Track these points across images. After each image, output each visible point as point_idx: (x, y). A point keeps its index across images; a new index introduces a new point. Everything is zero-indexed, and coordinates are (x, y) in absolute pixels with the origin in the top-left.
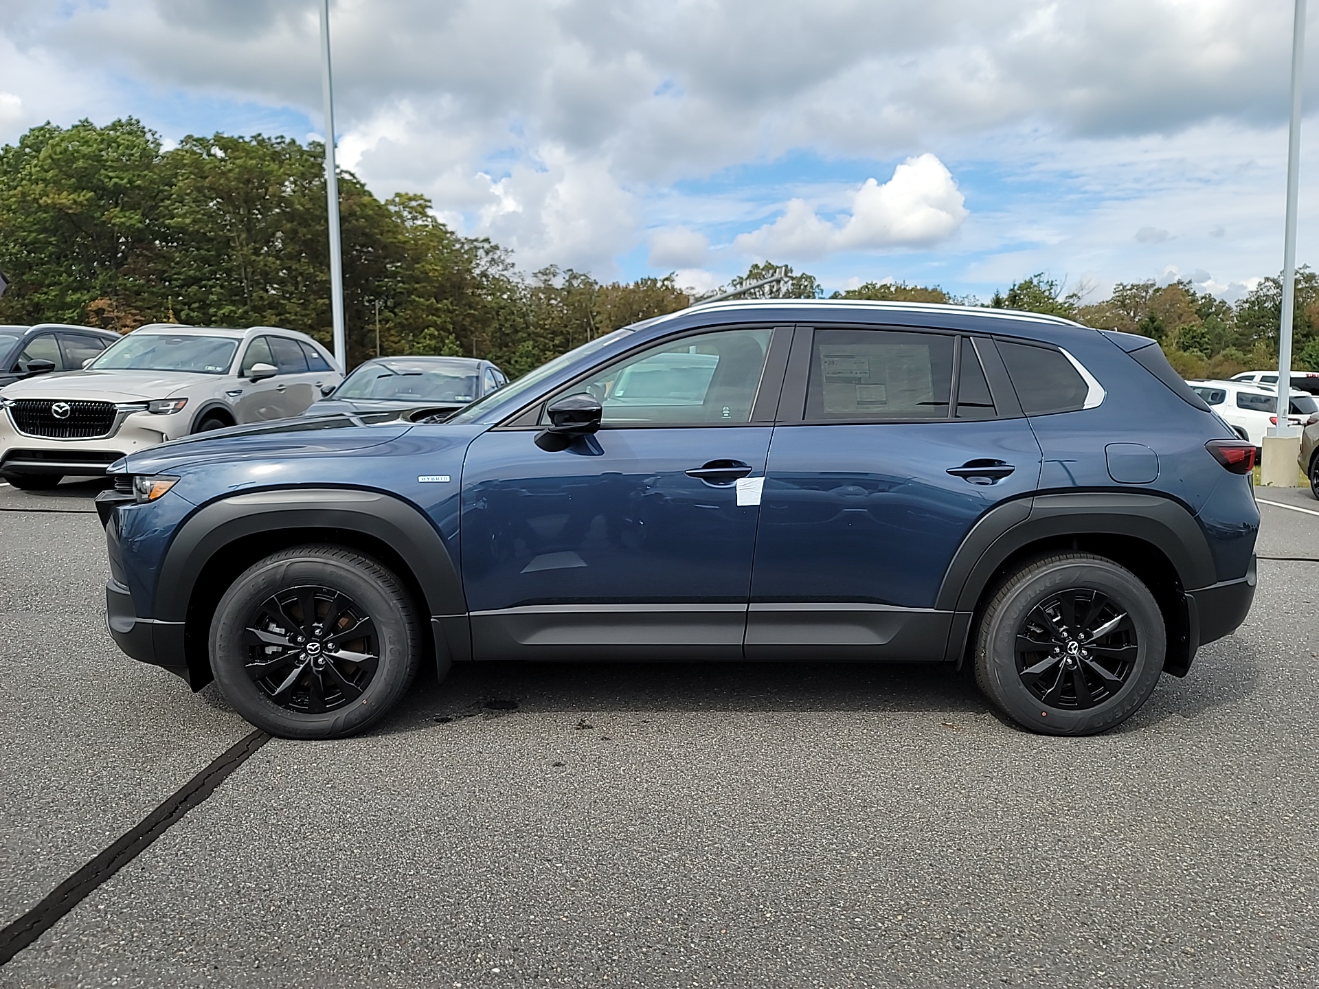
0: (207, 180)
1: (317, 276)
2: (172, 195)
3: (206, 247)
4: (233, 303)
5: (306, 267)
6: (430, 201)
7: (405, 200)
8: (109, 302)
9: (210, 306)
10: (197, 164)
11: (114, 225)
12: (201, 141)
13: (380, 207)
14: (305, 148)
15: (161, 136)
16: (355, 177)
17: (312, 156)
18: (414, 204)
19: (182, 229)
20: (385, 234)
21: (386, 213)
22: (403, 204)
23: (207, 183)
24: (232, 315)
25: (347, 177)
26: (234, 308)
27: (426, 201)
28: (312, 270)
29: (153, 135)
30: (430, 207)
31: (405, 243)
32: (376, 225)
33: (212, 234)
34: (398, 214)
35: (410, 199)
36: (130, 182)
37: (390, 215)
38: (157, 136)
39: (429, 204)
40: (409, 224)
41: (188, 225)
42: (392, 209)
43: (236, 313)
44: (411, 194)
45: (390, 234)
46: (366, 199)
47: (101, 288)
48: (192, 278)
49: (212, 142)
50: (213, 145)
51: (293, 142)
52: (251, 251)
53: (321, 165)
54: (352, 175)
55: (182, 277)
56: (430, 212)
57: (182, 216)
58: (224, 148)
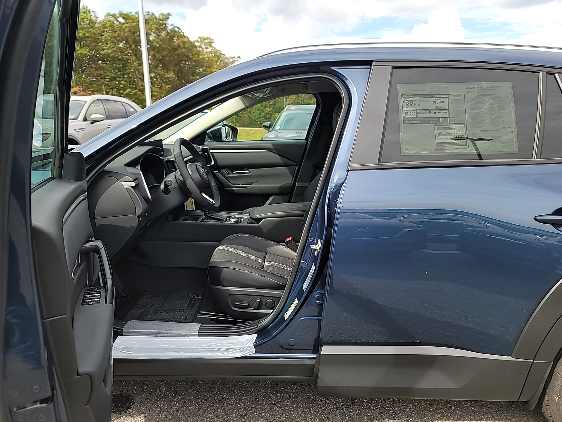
0: (116, 33)
1: (165, 75)
2: (102, 40)
3: (118, 63)
4: (131, 88)
5: (160, 71)
6: (213, 40)
7: (202, 39)
8: (79, 88)
9: (121, 90)
10: (112, 25)
11: (78, 54)
12: (114, 16)
13: (191, 43)
14: (157, 16)
15: (97, 13)
16: (180, 30)
17: (161, 20)
18: (206, 41)
19: (108, 55)
20: (194, 55)
21: (194, 45)
22: (201, 42)
23: (116, 34)
24: (130, 93)
25: (177, 29)
26: (131, 90)
27: (211, 39)
28: (163, 73)
29: (94, 13)
30: (214, 43)
31: (203, 59)
32: (190, 51)
33: (121, 57)
34: (200, 47)
35: (205, 40)
36: (84, 34)
37: (196, 47)
38: (96, 13)
39: (212, 41)
40: (205, 50)
41: (110, 53)
42: (197, 44)
43: (131, 93)
44: (205, 37)
45: (196, 56)
46: (186, 40)
47: (75, 82)
48: (113, 77)
49: (118, 16)
50: (119, 17)
51: (153, 14)
52: (137, 65)
53: (165, 24)
54: (179, 28)
55: (109, 77)
56: (213, 44)
57: (107, 49)
58: (123, 18)
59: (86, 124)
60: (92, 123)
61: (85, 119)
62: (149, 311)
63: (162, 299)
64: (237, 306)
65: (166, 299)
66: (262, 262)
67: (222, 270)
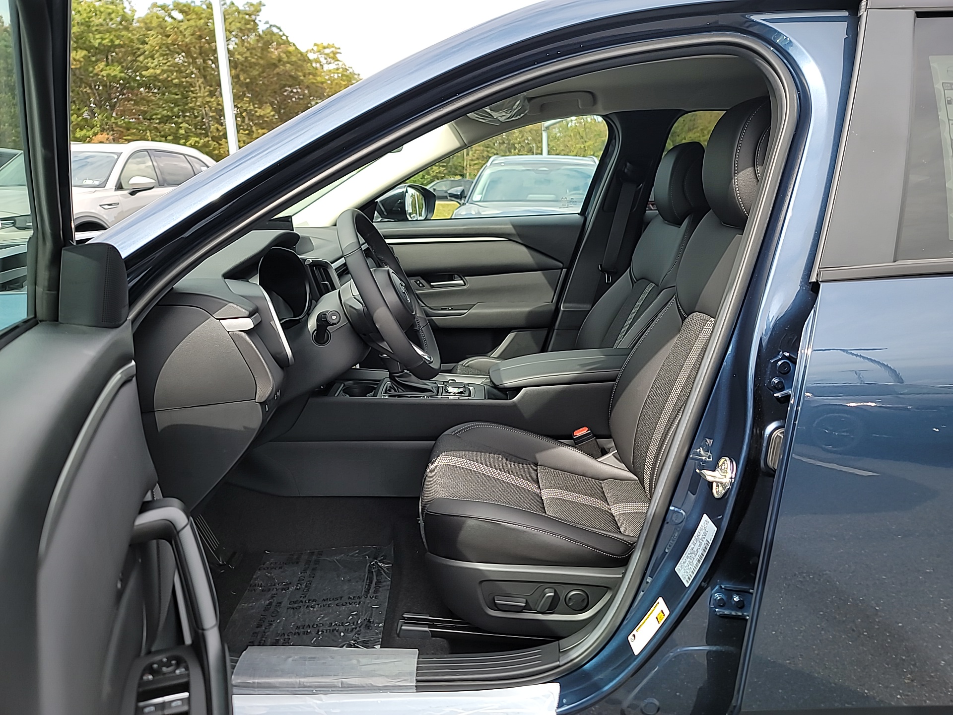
0: (170, 38)
1: (256, 112)
2: (145, 51)
3: (174, 91)
4: (197, 135)
5: (248, 105)
6: (339, 48)
7: (320, 48)
8: (107, 136)
10: (162, 26)
11: (103, 76)
12: (164, 7)
13: (301, 54)
14: (241, 8)
16: (281, 31)
17: (247, 14)
18: (327, 51)
19: (156, 77)
20: (307, 76)
21: (306, 58)
22: (319, 52)
23: (169, 41)
24: (197, 144)
25: (275, 30)
26: (198, 139)
27: (336, 48)
28: (252, 107)
29: (130, 3)
30: (340, 53)
31: (322, 83)
32: (299, 69)
33: (176, 80)
34: (317, 61)
35: (324, 48)
36: (112, 41)
37: (310, 61)
39: (338, 51)
40: (326, 67)
41: (159, 75)
42: (311, 56)
43: (199, 143)
44: (325, 44)
45: (311, 76)
46: (291, 49)
47: (100, 126)
48: (166, 116)
49: (171, 7)
50: (172, 10)
52: (207, 93)
53: (254, 21)
54: (279, 28)
55: (159, 116)
56: (338, 56)
57: (154, 67)
58: (181, 11)
59: (122, 195)
60: (133, 193)
61: (119, 187)
62: (280, 603)
63: (305, 571)
64: (498, 606)
65: (314, 569)
66: (533, 487)
67: (464, 523)
